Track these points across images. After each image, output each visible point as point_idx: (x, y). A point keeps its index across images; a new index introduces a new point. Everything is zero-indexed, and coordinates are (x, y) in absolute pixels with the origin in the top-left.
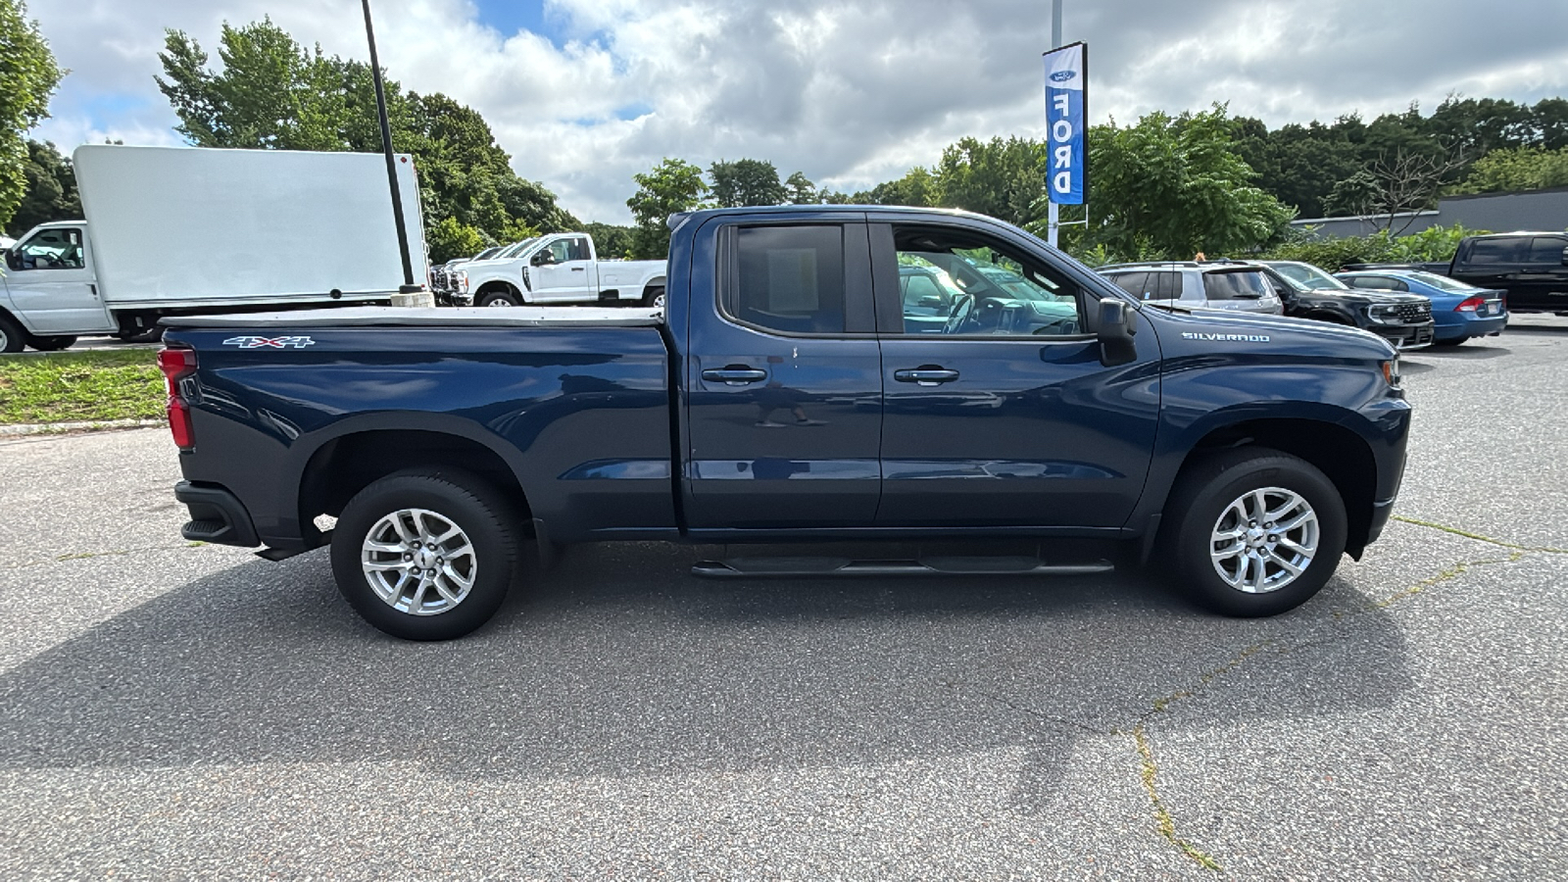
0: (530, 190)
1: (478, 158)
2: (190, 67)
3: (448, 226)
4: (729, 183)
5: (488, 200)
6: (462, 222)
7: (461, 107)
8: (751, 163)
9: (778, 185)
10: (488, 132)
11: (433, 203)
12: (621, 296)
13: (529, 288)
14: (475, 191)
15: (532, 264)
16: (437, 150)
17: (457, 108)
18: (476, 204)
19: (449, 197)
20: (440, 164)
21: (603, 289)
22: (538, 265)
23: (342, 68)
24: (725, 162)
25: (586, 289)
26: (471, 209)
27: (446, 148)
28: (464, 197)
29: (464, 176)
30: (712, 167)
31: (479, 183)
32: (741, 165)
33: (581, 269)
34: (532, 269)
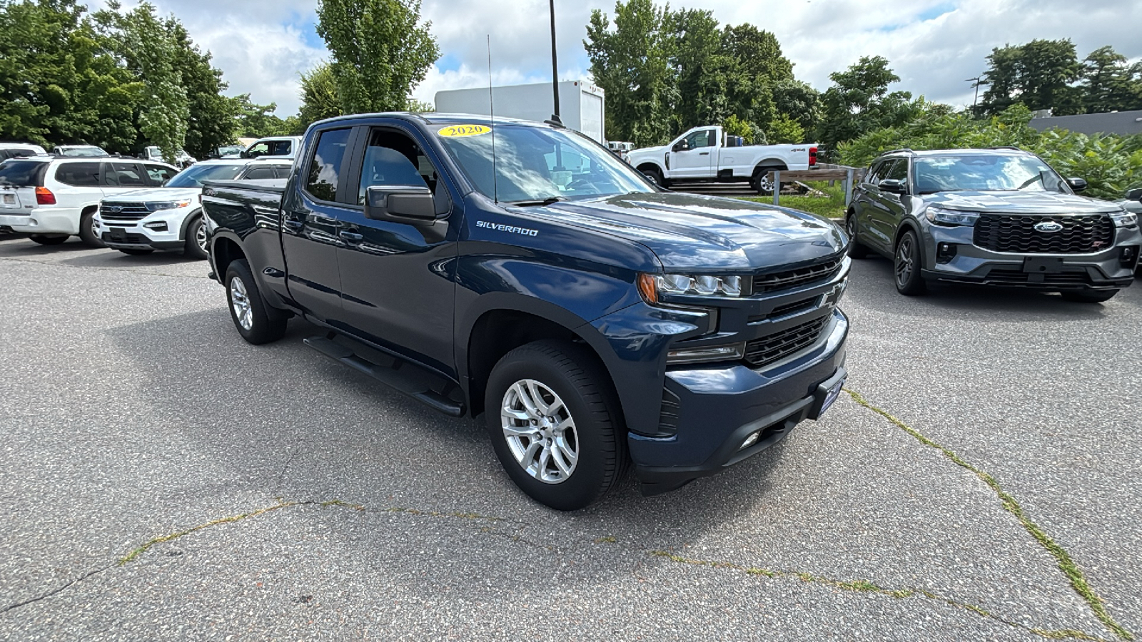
0: (800, 90)
1: (764, 69)
2: (599, 31)
3: (730, 122)
4: (1010, 67)
5: (764, 101)
6: (741, 118)
7: (759, 31)
8: (1043, 44)
9: (1073, 62)
10: (778, 48)
11: (723, 106)
12: (734, 174)
13: (668, 168)
14: (756, 95)
15: (673, 150)
16: (734, 66)
17: (756, 32)
18: (755, 104)
19: (736, 100)
20: (733, 76)
21: (721, 168)
22: (676, 151)
23: (685, 16)
24: (1011, 45)
25: (708, 168)
26: (751, 108)
27: (740, 64)
28: (746, 100)
29: (750, 83)
30: (993, 53)
31: (759, 87)
32: (1028, 48)
33: (707, 154)
34: (672, 154)
